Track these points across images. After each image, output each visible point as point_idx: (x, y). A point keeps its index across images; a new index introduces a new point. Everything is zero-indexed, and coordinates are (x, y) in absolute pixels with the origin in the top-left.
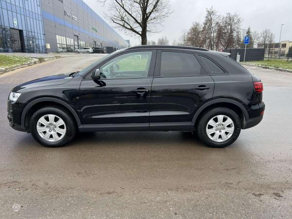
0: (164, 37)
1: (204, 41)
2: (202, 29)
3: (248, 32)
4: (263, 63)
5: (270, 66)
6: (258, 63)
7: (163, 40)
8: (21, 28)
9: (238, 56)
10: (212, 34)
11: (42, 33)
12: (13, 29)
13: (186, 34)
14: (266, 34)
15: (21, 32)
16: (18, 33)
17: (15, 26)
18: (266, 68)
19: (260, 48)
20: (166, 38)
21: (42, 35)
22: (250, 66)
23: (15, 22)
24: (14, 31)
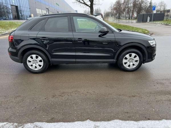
0: (99, 7)
1: (124, 10)
2: (123, 2)
3: (151, 3)
4: (164, 22)
5: (170, 24)
6: (161, 22)
7: (97, 10)
8: (16, 5)
9: (149, 18)
10: (129, 5)
11: (28, 7)
12: (12, 5)
13: (113, 5)
14: (162, 4)
15: (17, 7)
16: (15, 8)
17: (13, 3)
18: (167, 25)
19: (158, 13)
20: (100, 8)
21: (28, 9)
22: (156, 24)
23: (13, 1)
24: (13, 7)
